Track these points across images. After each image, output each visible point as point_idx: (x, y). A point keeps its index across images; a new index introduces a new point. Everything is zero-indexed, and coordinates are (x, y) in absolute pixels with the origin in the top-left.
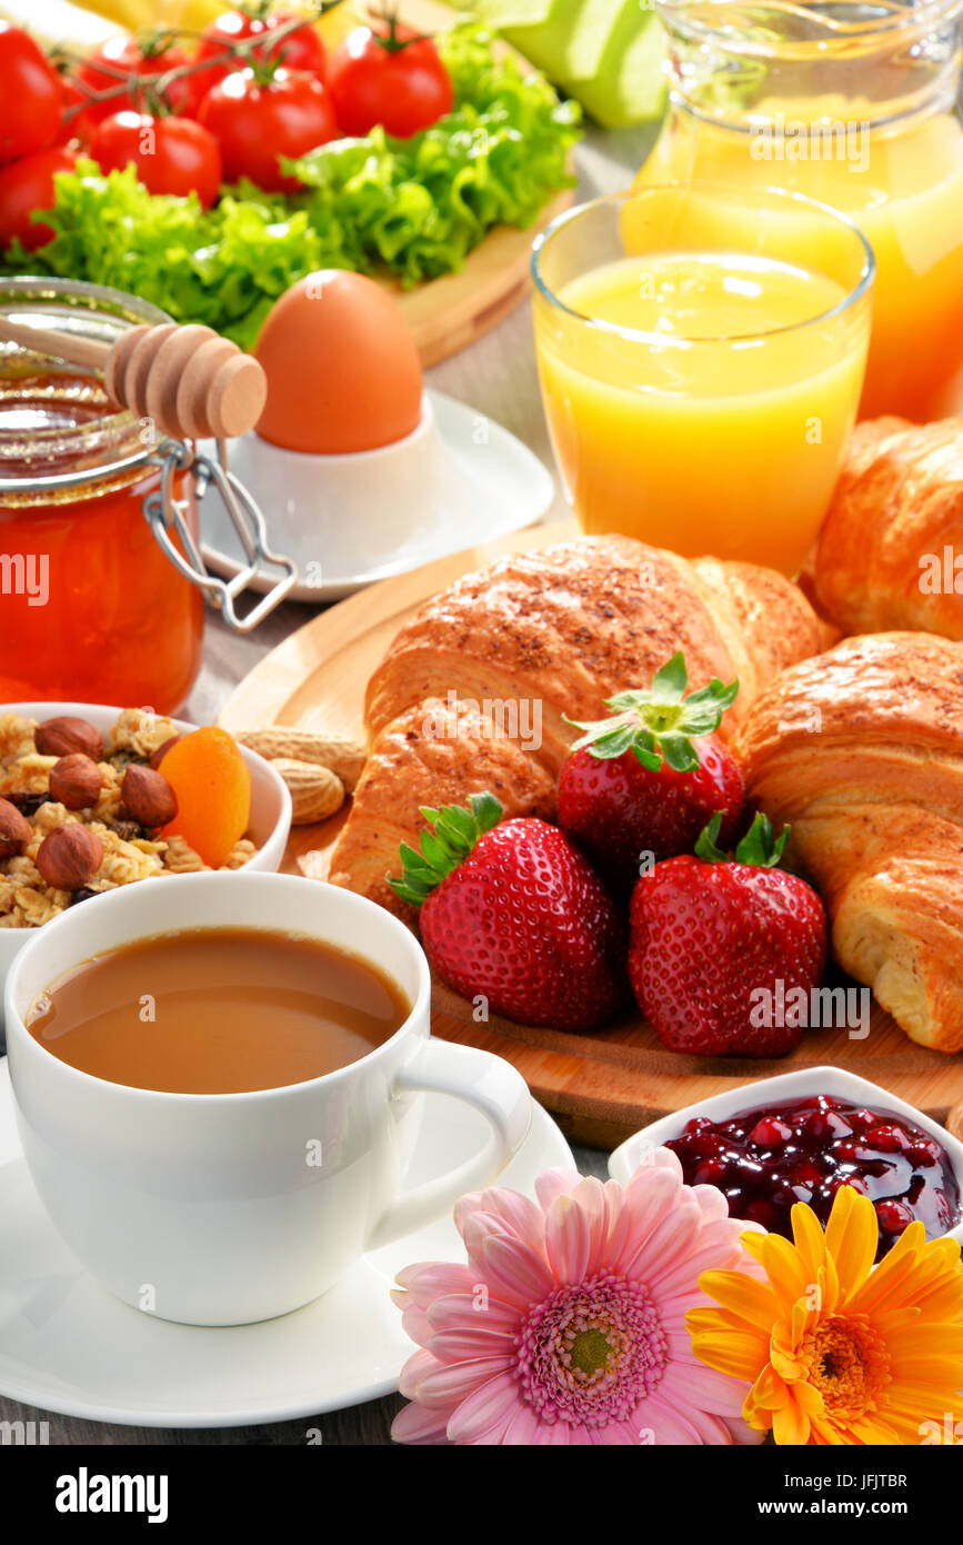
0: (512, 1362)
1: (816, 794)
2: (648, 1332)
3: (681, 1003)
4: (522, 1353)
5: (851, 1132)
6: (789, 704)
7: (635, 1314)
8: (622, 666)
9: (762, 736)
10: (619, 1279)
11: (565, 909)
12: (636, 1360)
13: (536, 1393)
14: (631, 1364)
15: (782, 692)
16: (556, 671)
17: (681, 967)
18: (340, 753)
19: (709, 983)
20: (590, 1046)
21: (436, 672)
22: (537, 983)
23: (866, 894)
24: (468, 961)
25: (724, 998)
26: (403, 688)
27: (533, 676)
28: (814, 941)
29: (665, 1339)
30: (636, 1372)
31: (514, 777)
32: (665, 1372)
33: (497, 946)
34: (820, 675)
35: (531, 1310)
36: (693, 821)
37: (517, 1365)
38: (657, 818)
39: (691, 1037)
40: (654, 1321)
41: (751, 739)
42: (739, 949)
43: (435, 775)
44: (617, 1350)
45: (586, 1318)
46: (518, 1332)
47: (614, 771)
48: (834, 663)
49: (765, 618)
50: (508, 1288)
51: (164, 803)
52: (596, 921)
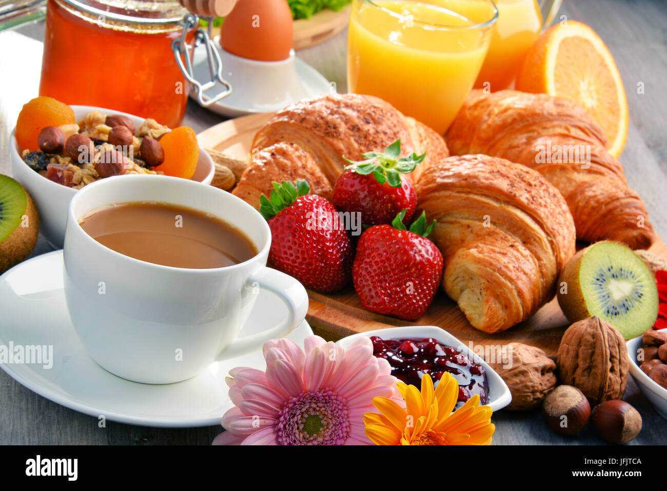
0: (276, 422)
1: (448, 212)
2: (342, 421)
3: (374, 287)
4: (282, 419)
5: (445, 354)
6: (443, 172)
7: (337, 412)
8: (371, 143)
9: (428, 183)
10: (334, 394)
11: (330, 236)
12: (334, 434)
13: (284, 439)
14: (331, 435)
15: (440, 167)
16: (342, 140)
17: (377, 272)
18: (236, 164)
19: (388, 281)
20: (328, 300)
21: (288, 132)
22: (311, 266)
23: (465, 256)
24: (283, 250)
25: (394, 289)
26: (272, 137)
27: (331, 139)
28: (437, 273)
29: (349, 426)
30: (332, 439)
31: (315, 180)
32: (346, 441)
33: (297, 246)
34: (457, 163)
35: (290, 399)
36: (393, 211)
37: (278, 424)
38: (378, 207)
39: (376, 303)
40: (346, 417)
41: (423, 184)
42: (405, 268)
43: (281, 172)
44: (325, 427)
45: (314, 409)
46: (282, 409)
47: (363, 182)
48: (464, 159)
49: (430, 145)
50: (282, 387)
51: (158, 155)
52: (342, 246)
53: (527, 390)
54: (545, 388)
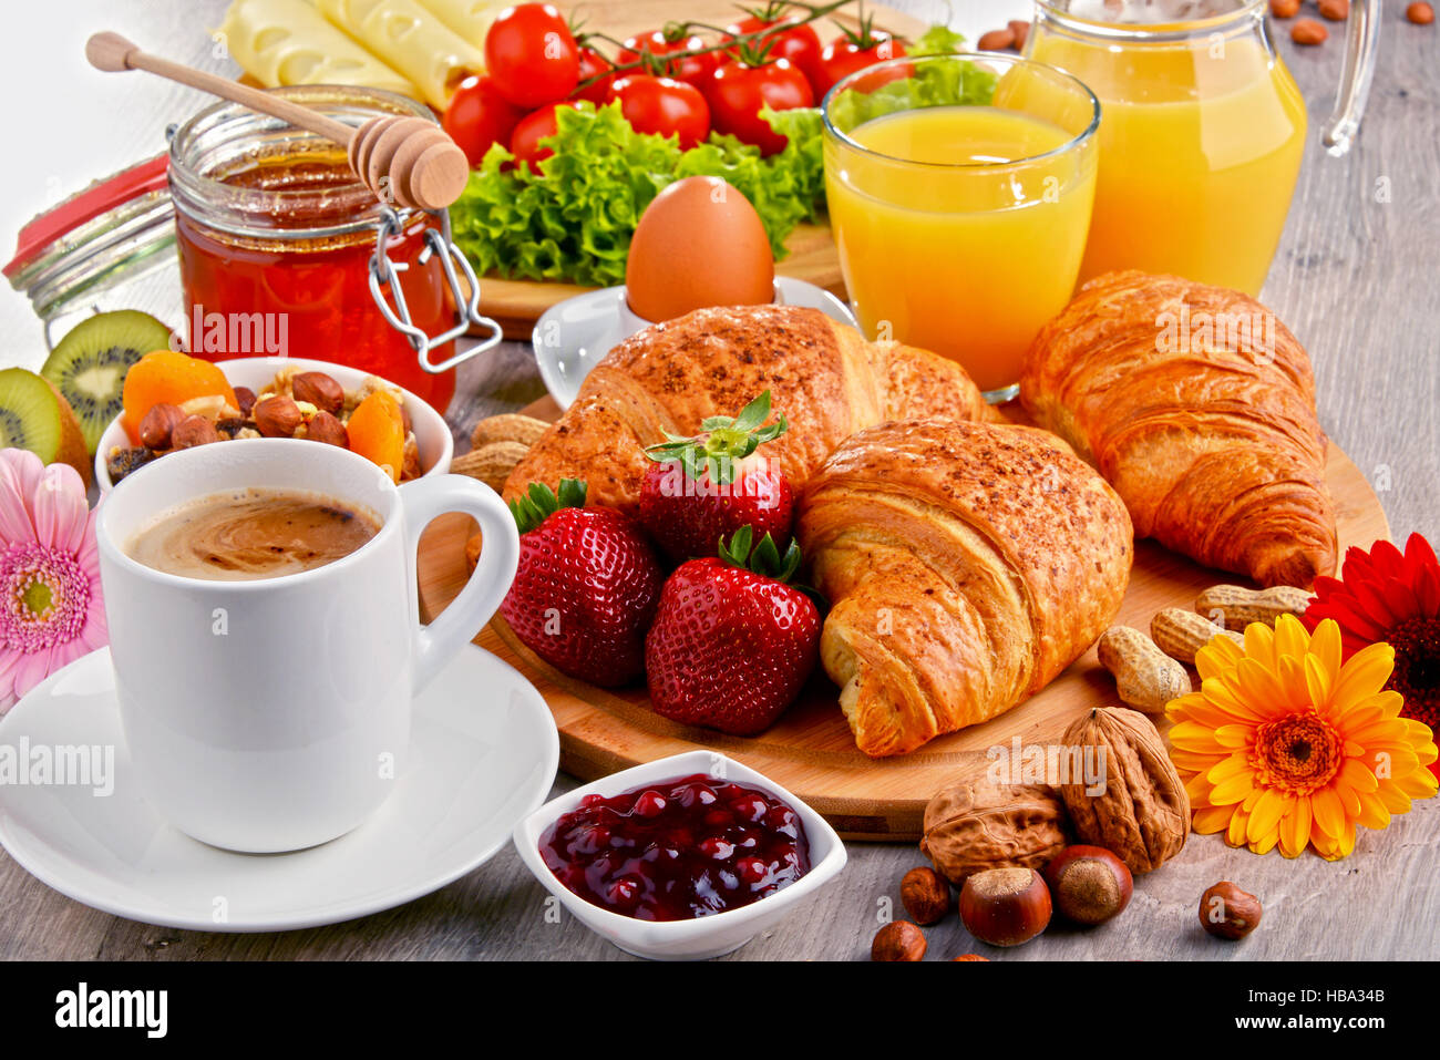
1: (843, 528)
3: (669, 675)
16: (687, 396)
17: (676, 646)
19: (693, 664)
27: (668, 398)
31: (627, 476)
38: (699, 523)
39: (671, 705)
42: (721, 640)
52: (635, 600)
53: (976, 857)
54: (1023, 852)
